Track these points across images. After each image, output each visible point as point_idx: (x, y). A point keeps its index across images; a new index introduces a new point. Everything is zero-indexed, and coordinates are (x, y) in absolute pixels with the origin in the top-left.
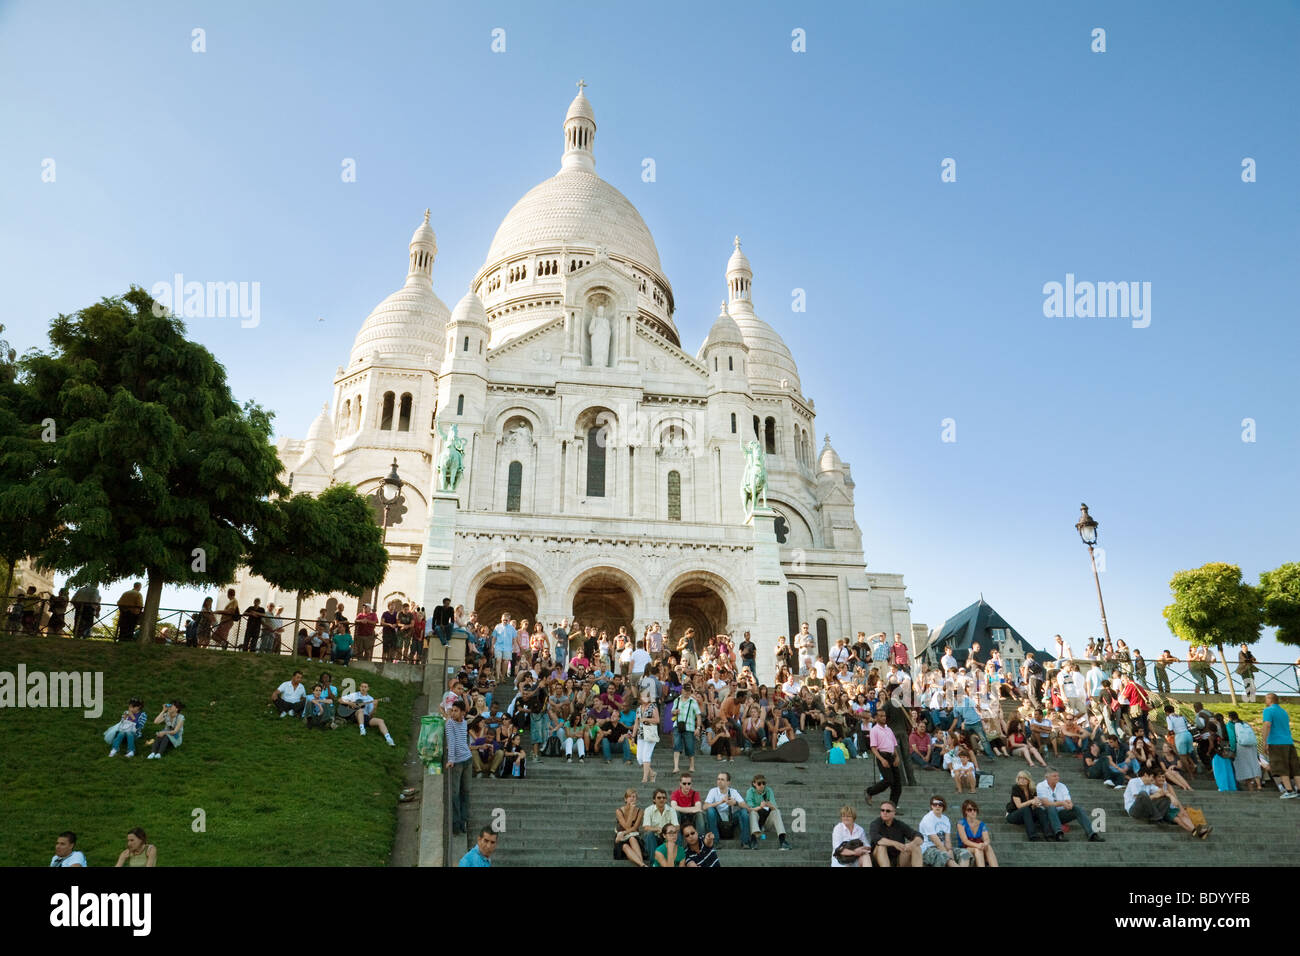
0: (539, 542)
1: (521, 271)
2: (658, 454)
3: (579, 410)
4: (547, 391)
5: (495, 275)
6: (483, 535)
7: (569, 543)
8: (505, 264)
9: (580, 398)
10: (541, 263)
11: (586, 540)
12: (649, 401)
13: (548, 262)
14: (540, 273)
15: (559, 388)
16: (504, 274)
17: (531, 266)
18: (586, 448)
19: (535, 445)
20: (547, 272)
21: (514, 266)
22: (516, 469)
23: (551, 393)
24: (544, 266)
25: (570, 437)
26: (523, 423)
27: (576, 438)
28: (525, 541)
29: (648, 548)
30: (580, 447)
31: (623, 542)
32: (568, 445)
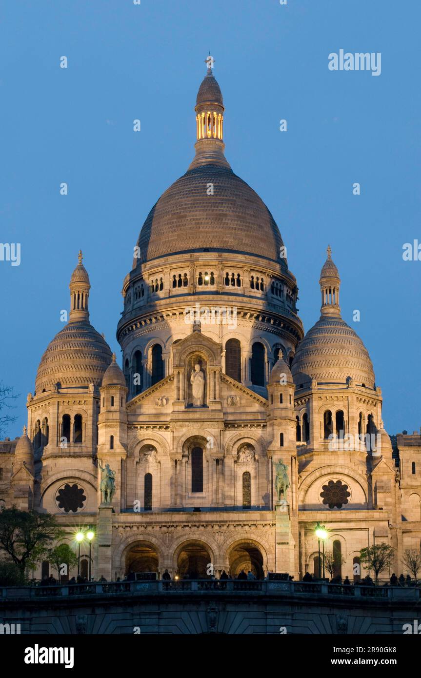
0: (157, 528)
1: (159, 283)
2: (235, 462)
3: (184, 439)
4: (165, 427)
6: (127, 526)
7: (173, 528)
9: (184, 430)
10: (174, 276)
11: (182, 526)
12: (229, 428)
13: (180, 275)
14: (174, 286)
15: (171, 425)
18: (190, 462)
19: (159, 462)
20: (180, 285)
22: (148, 478)
23: (167, 428)
24: (177, 279)
25: (179, 457)
26: (151, 449)
27: (183, 456)
28: (150, 528)
29: (216, 528)
30: (187, 462)
31: (203, 526)
32: (178, 462)
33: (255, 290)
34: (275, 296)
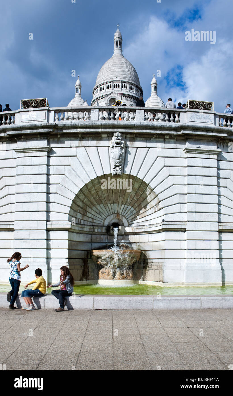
5: (97, 89)
8: (99, 86)
10: (107, 85)
14: (107, 88)
16: (99, 89)
17: (105, 86)
21: (101, 87)
33: (131, 90)
34: (137, 93)
